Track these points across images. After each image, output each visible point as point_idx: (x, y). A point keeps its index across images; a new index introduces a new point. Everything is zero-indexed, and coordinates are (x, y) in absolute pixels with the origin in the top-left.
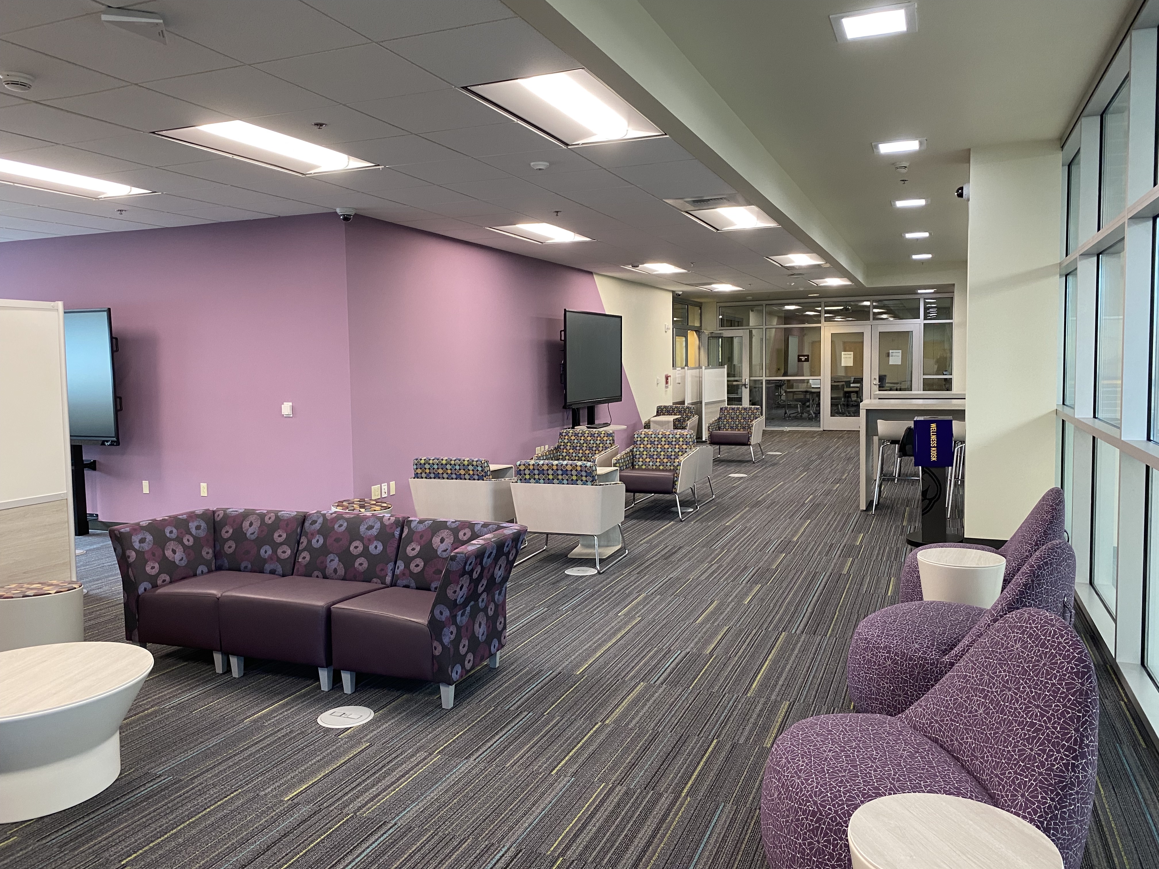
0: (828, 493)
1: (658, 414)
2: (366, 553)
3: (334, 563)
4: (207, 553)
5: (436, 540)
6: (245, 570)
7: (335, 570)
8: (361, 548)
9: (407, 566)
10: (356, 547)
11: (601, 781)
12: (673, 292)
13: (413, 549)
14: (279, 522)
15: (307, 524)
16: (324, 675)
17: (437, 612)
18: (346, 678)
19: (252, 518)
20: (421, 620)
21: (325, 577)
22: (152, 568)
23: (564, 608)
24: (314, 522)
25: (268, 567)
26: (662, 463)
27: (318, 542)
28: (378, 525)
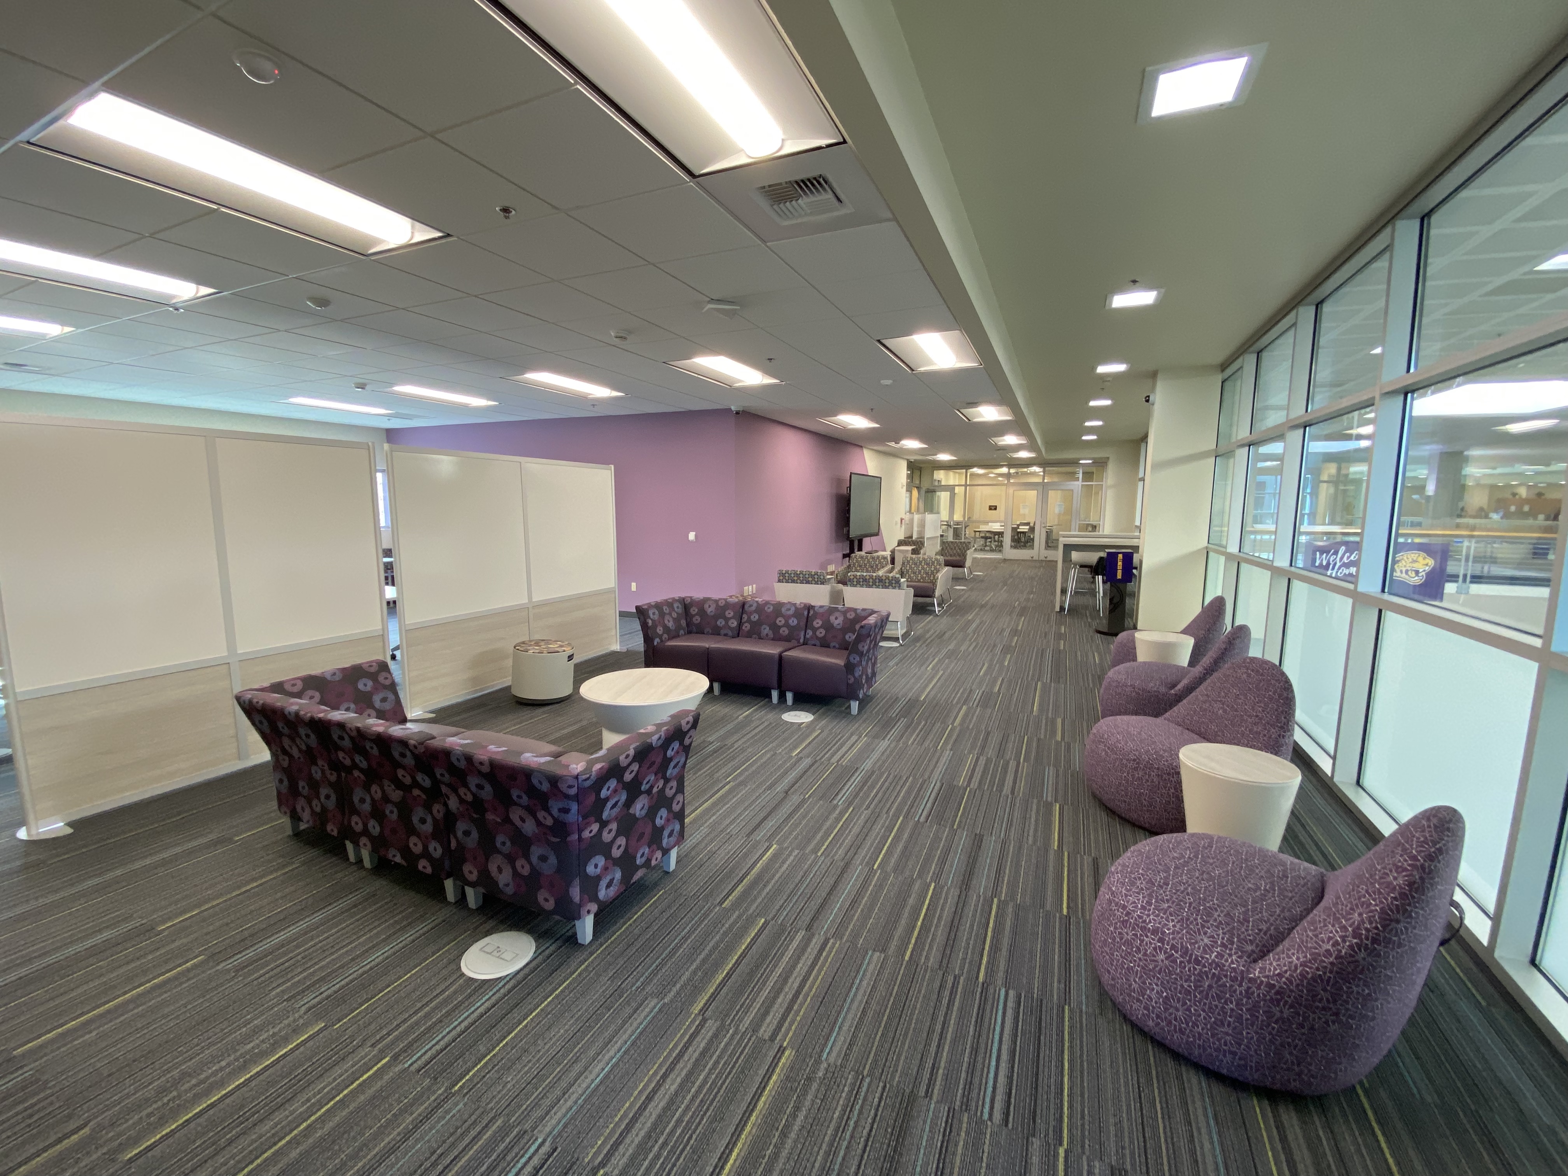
0: (1028, 600)
1: (899, 545)
2: (787, 625)
3: (766, 630)
4: (683, 623)
5: (832, 618)
6: (708, 633)
7: (767, 635)
8: (783, 622)
9: (814, 633)
10: (780, 621)
11: (969, 753)
12: (908, 460)
13: (817, 623)
14: (728, 605)
15: (746, 607)
16: (775, 694)
17: (851, 659)
18: (789, 696)
19: (710, 603)
20: (840, 662)
21: (760, 638)
22: (660, 630)
23: (891, 664)
24: (751, 606)
25: (723, 632)
26: (922, 577)
27: (755, 617)
28: (793, 609)
